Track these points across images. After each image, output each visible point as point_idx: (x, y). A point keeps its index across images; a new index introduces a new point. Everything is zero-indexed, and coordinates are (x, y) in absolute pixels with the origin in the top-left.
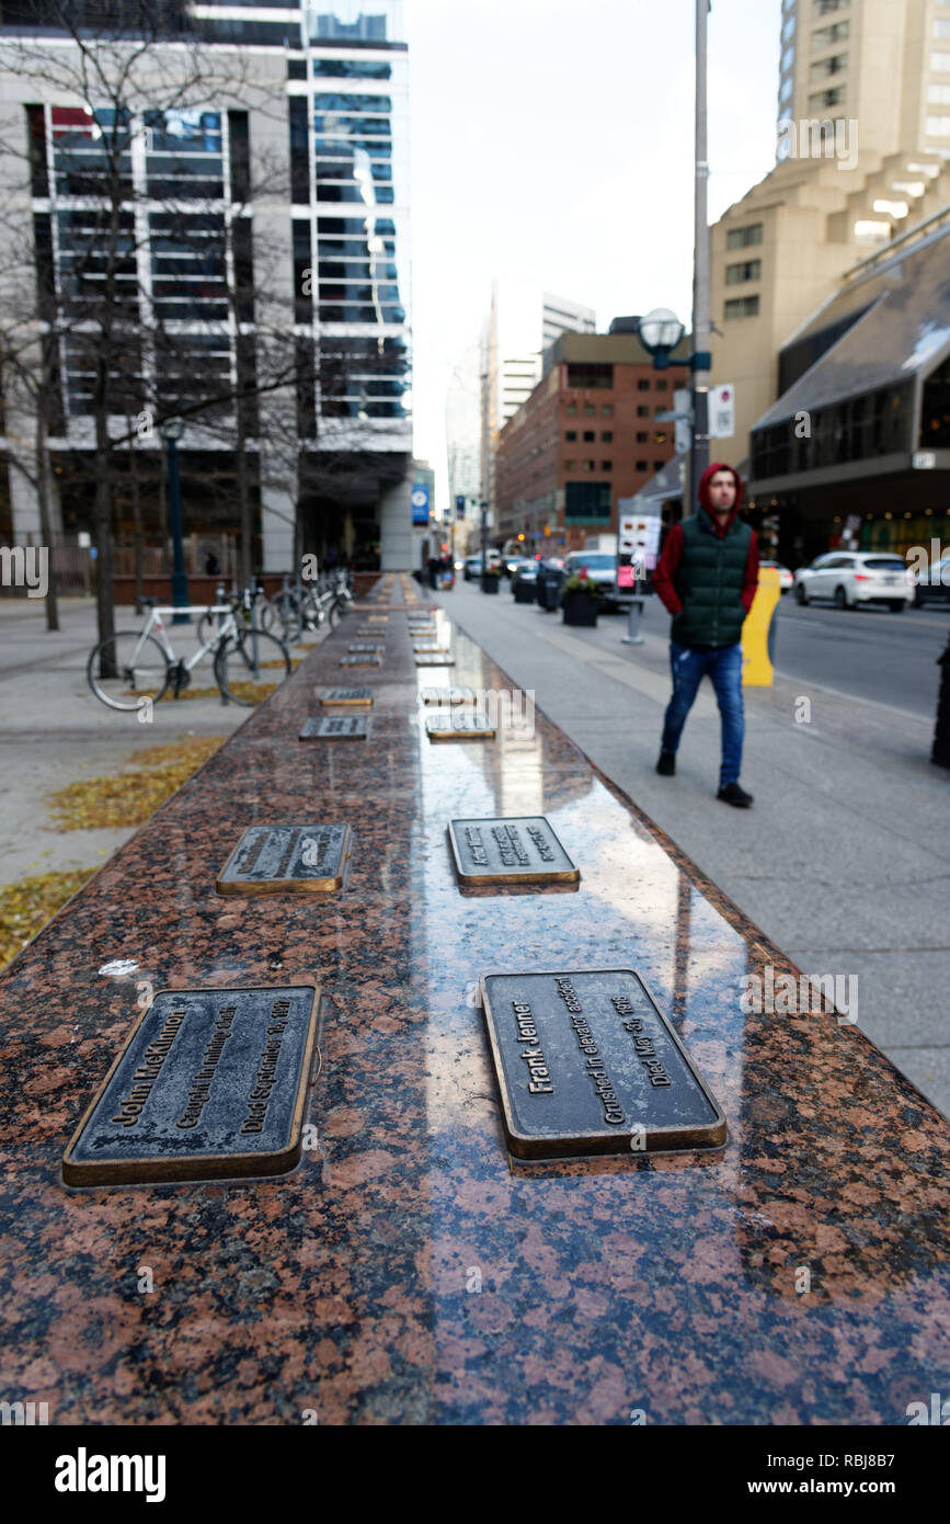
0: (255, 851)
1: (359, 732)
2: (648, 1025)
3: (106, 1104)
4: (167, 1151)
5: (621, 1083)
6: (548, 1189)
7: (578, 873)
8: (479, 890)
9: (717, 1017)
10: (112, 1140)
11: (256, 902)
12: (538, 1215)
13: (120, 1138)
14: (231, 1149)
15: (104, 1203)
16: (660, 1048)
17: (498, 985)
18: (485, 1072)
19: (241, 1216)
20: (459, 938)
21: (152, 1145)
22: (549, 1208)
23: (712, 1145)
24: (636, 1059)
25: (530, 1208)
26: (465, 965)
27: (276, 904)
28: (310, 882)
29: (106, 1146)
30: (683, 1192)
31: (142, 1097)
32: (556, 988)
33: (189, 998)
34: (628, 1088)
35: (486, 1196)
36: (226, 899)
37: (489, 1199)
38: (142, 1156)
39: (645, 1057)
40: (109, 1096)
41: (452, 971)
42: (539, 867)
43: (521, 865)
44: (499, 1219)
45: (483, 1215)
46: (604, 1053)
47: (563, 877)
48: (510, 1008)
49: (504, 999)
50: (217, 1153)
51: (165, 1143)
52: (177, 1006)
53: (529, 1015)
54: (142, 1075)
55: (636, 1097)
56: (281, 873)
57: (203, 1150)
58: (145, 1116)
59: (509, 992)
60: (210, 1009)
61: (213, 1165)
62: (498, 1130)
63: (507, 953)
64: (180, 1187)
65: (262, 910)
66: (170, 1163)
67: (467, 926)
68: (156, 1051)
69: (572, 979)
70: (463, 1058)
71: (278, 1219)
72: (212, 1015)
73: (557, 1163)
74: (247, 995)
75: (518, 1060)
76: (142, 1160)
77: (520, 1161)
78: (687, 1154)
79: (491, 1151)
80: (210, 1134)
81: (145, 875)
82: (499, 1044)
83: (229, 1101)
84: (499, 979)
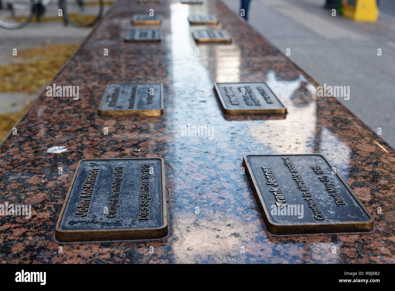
0: (115, 96)
1: (157, 38)
2: (331, 179)
3: (69, 207)
4: (105, 227)
5: (321, 203)
6: (289, 247)
7: (286, 110)
8: (235, 117)
9: (365, 177)
10: (77, 223)
11: (120, 121)
12: (286, 256)
13: (81, 222)
14: (136, 227)
15: (78, 248)
16: (339, 189)
17: (253, 160)
18: (252, 198)
19: (145, 254)
20: (229, 139)
21: (97, 225)
22: (291, 254)
23: (367, 231)
24: (327, 193)
25: (282, 254)
26: (234, 151)
27: (131, 122)
28: (147, 111)
29: (75, 225)
30: (354, 249)
31: (87, 204)
32: (283, 162)
33: (98, 163)
34: (324, 205)
35: (260, 249)
36: (104, 119)
37: (262, 250)
38: (93, 229)
39: (332, 193)
40: (70, 204)
41: (228, 154)
42: (265, 106)
43: (256, 105)
44: (268, 258)
45: (260, 256)
46: (311, 190)
47: (278, 112)
48: (261, 170)
49: (257, 166)
50: (129, 228)
51: (103, 224)
52: (93, 166)
53: (271, 173)
54: (84, 195)
55: (329, 210)
56: (131, 106)
57: (122, 227)
58: (90, 213)
59: (258, 163)
60: (110, 168)
61: (128, 233)
62: (262, 222)
63: (254, 146)
64: (113, 243)
65: (124, 125)
66: (108, 232)
67: (232, 134)
68: (88, 185)
69: (291, 158)
70: (239, 192)
71: (163, 256)
72: (111, 171)
73: (293, 237)
74: (127, 162)
75: (269, 193)
76: (95, 231)
77: (274, 235)
78: (355, 234)
79: (260, 231)
80: (124, 221)
81: (58, 107)
82: (258, 185)
83: (129, 207)
84: (253, 158)
